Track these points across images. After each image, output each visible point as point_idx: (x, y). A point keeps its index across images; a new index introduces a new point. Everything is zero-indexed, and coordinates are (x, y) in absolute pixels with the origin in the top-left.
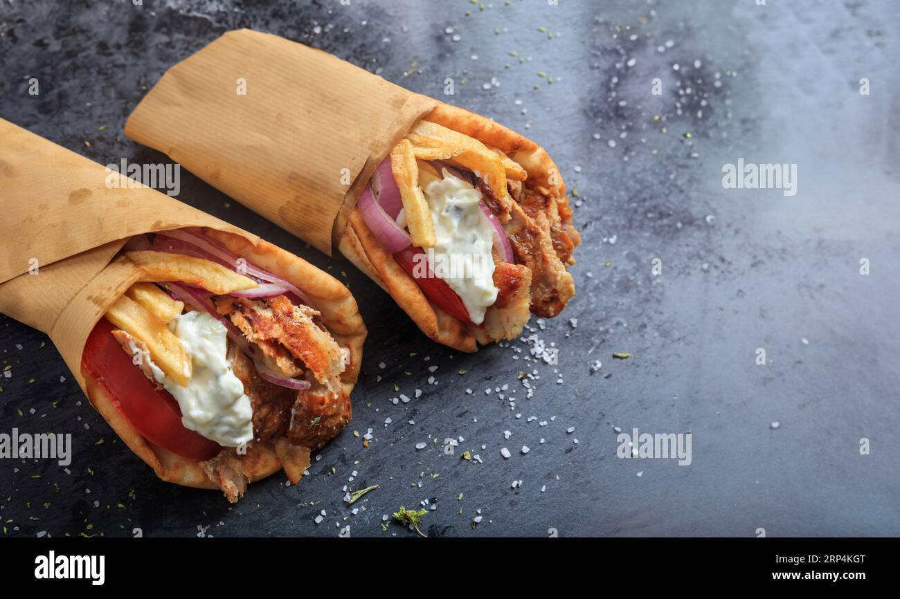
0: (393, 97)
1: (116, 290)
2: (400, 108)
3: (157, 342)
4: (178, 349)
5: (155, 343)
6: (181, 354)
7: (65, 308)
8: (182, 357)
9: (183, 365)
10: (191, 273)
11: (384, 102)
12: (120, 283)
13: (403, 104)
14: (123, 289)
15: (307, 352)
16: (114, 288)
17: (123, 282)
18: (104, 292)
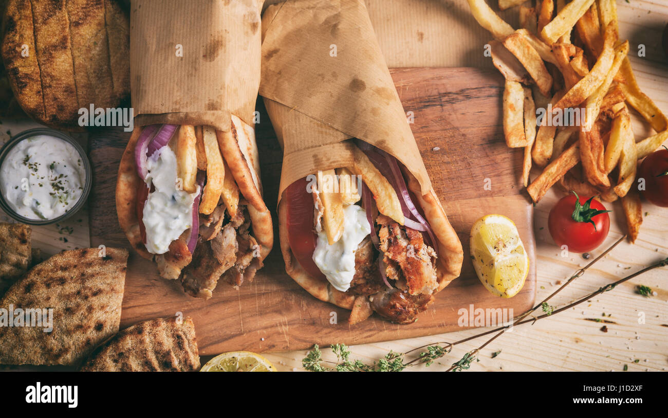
0: (215, 100)
1: (331, 163)
2: (209, 109)
3: (331, 210)
4: (340, 221)
5: (330, 210)
6: (340, 225)
7: (301, 150)
8: (339, 228)
9: (337, 232)
10: (376, 188)
11: (209, 98)
12: (336, 160)
13: (212, 110)
14: (335, 165)
15: (412, 277)
16: (331, 161)
17: (337, 161)
18: (324, 159)
